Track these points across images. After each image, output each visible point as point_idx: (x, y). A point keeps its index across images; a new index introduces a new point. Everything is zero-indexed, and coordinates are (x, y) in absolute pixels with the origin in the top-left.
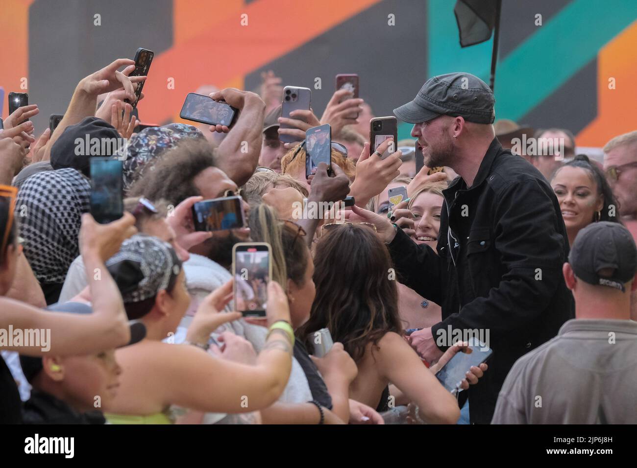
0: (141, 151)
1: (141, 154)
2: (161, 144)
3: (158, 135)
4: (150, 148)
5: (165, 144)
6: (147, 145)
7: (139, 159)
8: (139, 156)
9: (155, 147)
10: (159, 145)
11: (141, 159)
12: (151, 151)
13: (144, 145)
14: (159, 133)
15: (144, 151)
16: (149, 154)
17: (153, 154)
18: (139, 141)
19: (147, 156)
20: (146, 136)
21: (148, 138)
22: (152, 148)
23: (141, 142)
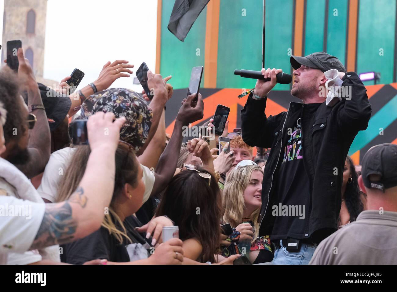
0: (109, 104)
1: (108, 106)
2: (123, 105)
3: (125, 98)
4: (115, 104)
5: (126, 107)
6: (115, 102)
7: (105, 109)
8: (106, 106)
9: (118, 105)
10: (121, 105)
11: (106, 109)
12: (114, 107)
13: (113, 101)
14: (127, 97)
15: (110, 104)
16: (112, 108)
17: (114, 110)
18: (111, 96)
19: (110, 109)
20: (117, 95)
21: (118, 97)
22: (116, 106)
23: (112, 98)
